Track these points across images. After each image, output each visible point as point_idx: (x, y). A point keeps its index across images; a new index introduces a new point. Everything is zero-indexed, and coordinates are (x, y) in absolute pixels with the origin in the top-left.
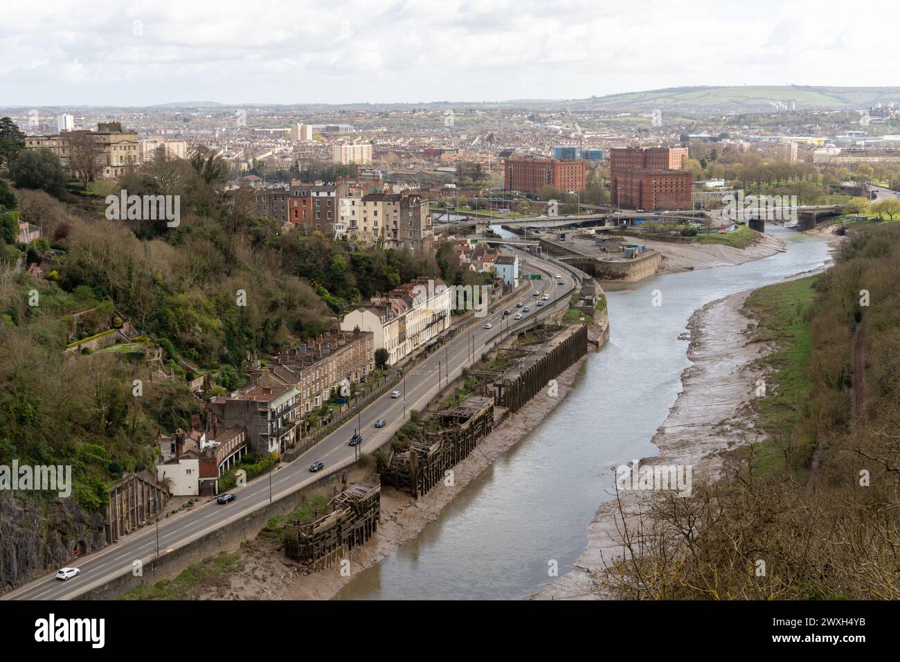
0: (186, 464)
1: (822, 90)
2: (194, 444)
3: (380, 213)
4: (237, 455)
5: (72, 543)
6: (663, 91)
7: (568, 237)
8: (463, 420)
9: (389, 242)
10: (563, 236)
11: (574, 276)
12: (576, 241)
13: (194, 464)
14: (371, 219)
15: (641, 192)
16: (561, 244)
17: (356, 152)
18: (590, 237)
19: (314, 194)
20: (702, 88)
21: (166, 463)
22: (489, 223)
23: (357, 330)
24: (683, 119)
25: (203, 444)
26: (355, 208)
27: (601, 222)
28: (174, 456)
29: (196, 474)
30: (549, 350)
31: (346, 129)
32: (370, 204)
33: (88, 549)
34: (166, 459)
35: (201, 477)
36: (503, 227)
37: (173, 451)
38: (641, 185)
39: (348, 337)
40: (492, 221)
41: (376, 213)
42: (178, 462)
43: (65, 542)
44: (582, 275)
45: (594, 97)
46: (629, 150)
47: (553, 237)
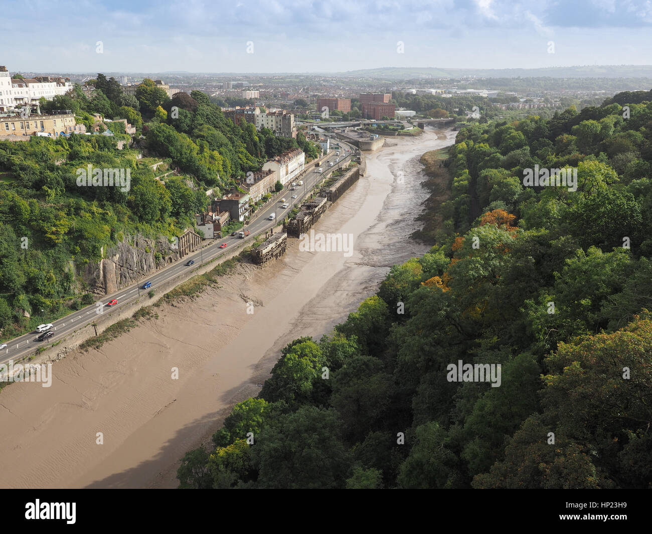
0: (207, 226)
1: (442, 70)
2: (210, 218)
3: (274, 121)
4: (227, 222)
5: (167, 258)
6: (378, 69)
7: (346, 131)
8: (316, 207)
9: (278, 133)
10: (344, 131)
11: (351, 148)
12: (349, 133)
13: (211, 226)
14: (270, 123)
15: (374, 113)
16: (343, 134)
17: (253, 94)
18: (354, 131)
19: (246, 113)
20: (394, 68)
21: (199, 225)
22: (313, 125)
23: (270, 170)
24: (386, 82)
25: (214, 218)
26: (263, 119)
27: (359, 125)
28: (202, 222)
29: (212, 229)
30: (346, 178)
31: (246, 84)
32: (270, 117)
33: (173, 261)
34: (199, 224)
35: (214, 231)
36: (318, 127)
37: (202, 221)
38: (374, 109)
39: (267, 173)
40: (314, 124)
41: (272, 121)
42: (205, 225)
43: (164, 258)
44: (355, 147)
45: (349, 71)
46: (367, 95)
47: (340, 131)
